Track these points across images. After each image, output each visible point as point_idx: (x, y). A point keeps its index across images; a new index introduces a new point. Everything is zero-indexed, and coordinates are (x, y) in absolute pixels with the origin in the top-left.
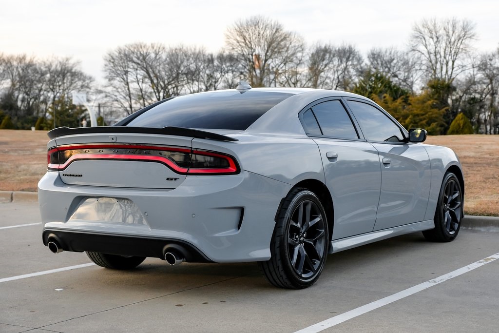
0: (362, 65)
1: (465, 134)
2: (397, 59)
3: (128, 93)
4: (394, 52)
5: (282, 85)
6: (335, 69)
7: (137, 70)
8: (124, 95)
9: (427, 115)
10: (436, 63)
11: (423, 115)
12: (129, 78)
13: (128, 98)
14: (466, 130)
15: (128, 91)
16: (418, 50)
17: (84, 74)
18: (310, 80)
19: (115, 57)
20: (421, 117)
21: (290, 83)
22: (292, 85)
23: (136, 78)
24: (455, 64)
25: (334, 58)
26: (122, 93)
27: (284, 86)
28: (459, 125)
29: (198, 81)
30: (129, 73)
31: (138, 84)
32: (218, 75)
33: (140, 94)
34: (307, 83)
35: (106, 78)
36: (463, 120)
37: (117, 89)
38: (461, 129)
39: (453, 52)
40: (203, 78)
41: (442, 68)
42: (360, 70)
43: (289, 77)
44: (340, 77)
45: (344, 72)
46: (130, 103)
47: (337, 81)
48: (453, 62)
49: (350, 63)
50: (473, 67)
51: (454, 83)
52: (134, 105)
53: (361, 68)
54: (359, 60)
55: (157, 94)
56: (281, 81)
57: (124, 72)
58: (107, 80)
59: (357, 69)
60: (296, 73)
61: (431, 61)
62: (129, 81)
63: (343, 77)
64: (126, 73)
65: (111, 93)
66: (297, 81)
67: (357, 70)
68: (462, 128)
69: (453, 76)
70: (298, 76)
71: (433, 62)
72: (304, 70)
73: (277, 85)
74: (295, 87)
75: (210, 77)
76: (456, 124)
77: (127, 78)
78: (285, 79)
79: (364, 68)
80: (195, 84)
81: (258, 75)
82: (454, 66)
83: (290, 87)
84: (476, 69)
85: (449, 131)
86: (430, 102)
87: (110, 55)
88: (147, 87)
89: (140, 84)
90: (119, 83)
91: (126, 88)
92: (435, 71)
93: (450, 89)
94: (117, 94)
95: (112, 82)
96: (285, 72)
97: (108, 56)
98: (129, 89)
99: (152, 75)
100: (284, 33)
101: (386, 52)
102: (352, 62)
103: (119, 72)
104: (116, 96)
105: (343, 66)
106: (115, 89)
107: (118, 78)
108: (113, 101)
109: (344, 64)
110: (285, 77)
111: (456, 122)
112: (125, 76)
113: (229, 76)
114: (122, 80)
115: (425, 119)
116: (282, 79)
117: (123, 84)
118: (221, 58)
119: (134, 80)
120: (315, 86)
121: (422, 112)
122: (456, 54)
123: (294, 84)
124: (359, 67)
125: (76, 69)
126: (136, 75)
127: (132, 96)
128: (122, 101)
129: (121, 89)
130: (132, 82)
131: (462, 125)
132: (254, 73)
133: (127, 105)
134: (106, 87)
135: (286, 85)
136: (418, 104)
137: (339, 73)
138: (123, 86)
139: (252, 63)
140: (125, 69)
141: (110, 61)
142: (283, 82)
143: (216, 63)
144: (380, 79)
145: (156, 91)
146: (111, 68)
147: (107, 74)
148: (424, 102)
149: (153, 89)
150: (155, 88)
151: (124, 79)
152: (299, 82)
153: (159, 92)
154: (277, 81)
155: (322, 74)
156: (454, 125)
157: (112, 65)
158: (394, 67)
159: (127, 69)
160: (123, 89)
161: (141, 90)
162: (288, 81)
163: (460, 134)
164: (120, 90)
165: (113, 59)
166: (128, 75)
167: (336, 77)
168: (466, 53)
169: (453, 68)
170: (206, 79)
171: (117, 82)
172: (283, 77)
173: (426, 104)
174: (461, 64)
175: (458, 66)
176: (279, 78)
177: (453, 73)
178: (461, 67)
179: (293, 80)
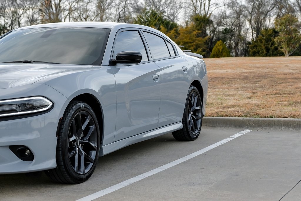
0: (138, 4)
1: (224, 57)
5: (76, 19)
6: (117, 7)
9: (194, 43)
10: (197, 2)
11: (191, 43)
14: (225, 54)
18: (97, 15)
20: (190, 44)
21: (82, 18)
22: (84, 20)
27: (77, 20)
28: (219, 50)
29: (4, 17)
32: (20, 11)
34: (96, 18)
36: (222, 46)
38: (220, 53)
40: (9, 14)
41: (201, 5)
42: (137, 7)
43: (81, 14)
44: (121, 13)
45: (124, 9)
47: (118, 16)
48: (209, 1)
50: (225, 5)
51: (212, 18)
53: (137, 6)
56: (74, 16)
59: (134, 7)
60: (87, 10)
61: (192, 1)
63: (124, 13)
66: (87, 17)
67: (134, 8)
68: (222, 52)
69: (210, 12)
70: (88, 12)
72: (93, 7)
73: (71, 19)
74: (86, 21)
75: (15, 13)
76: (217, 49)
78: (78, 15)
79: (140, 6)
80: (2, 19)
81: (54, 12)
82: (210, 4)
83: (82, 21)
84: (226, 6)
85: (212, 53)
86: (195, 33)
92: (195, 8)
93: (209, 22)
96: (77, 9)
109: (124, 3)
110: (78, 13)
111: (217, 47)
113: (30, 12)
115: (192, 46)
116: (75, 15)
120: (102, 20)
121: (191, 41)
123: (85, 19)
124: (135, 5)
131: (221, 50)
132: (51, 10)
135: (78, 20)
136: (187, 33)
137: (120, 10)
139: (49, 2)
142: (76, 17)
144: (154, 14)
148: (190, 33)
152: (89, 17)
154: (71, 16)
155: (107, 11)
156: (215, 50)
158: (163, 5)
162: (80, 16)
163: (220, 57)
167: (118, 13)
169: (209, 6)
170: (11, 15)
172: (76, 13)
173: (192, 34)
174: (216, 3)
175: (213, 4)
176: (73, 14)
177: (209, 10)
178: (215, 5)
179: (84, 16)
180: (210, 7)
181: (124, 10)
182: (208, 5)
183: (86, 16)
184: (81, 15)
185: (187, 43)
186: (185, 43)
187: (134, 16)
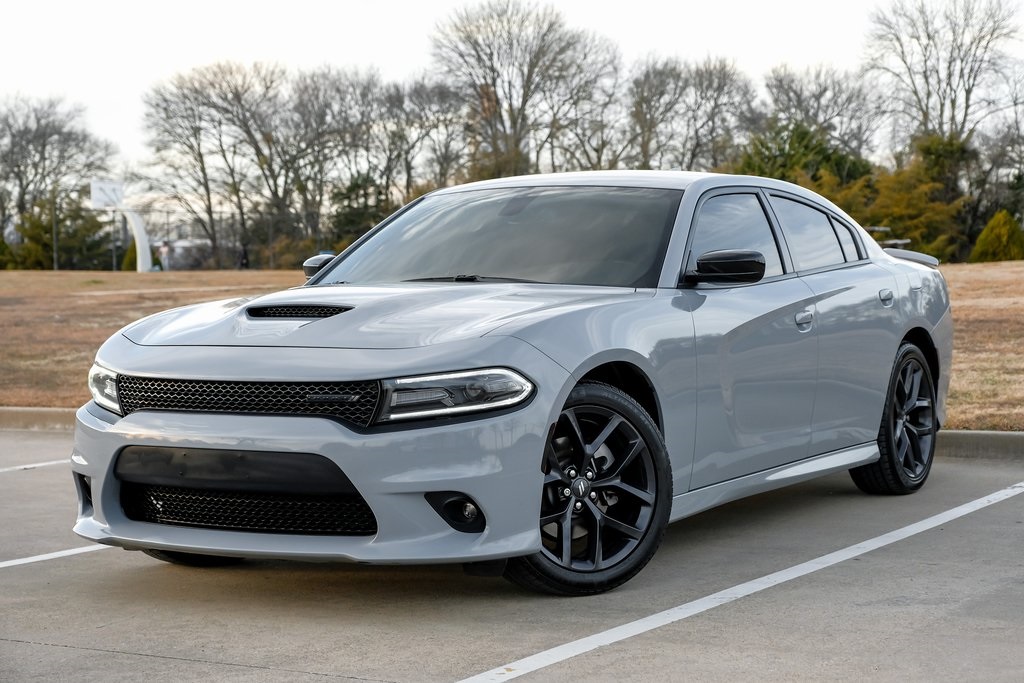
0: (754, 104)
1: (1012, 259)
2: (834, 89)
3: (202, 180)
4: (827, 72)
6: (690, 114)
7: (220, 123)
8: (195, 184)
9: (922, 219)
10: (929, 95)
11: (912, 217)
12: (202, 144)
13: (202, 190)
14: (1016, 250)
15: (201, 174)
16: (886, 65)
17: (92, 138)
18: (632, 140)
19: (168, 97)
20: (909, 223)
21: (588, 148)
23: (217, 143)
24: (973, 97)
25: (688, 90)
26: (189, 180)
28: (998, 238)
29: (367, 149)
30: (202, 132)
31: (224, 156)
32: (413, 133)
33: (230, 180)
35: (150, 144)
36: (1008, 227)
37: (176, 169)
38: (1002, 248)
39: (966, 71)
40: (380, 142)
41: (942, 105)
42: (748, 115)
43: (584, 136)
44: (702, 131)
45: (712, 119)
46: (207, 203)
47: (694, 142)
48: (968, 92)
49: (724, 99)
50: (1016, 104)
51: (976, 143)
52: (216, 208)
53: (751, 110)
54: (746, 91)
55: (271, 182)
56: (566, 142)
57: (191, 132)
58: (153, 149)
59: (742, 113)
60: (602, 126)
61: (915, 92)
62: (203, 151)
63: (711, 131)
64: (197, 131)
65: (163, 179)
66: (604, 144)
67: (742, 117)
68: (1006, 246)
69: (969, 126)
70: (606, 131)
71: (922, 94)
72: (619, 117)
75: (398, 137)
76: (993, 235)
77: (199, 145)
78: (576, 139)
79: (758, 111)
80: (362, 156)
81: (509, 131)
82: (971, 102)
85: (978, 248)
86: (925, 188)
87: (158, 92)
88: (247, 164)
89: (229, 156)
90: (179, 155)
91: (198, 169)
92: (926, 115)
93: (966, 155)
94: (176, 181)
95: (164, 153)
96: (574, 122)
97: (152, 94)
98: (203, 170)
99: (258, 136)
100: (566, 34)
101: (808, 73)
102: (730, 97)
103: (179, 131)
104: (174, 186)
105: (709, 106)
106: (170, 170)
107: (177, 145)
108: (167, 199)
109: (712, 102)
110: (577, 135)
111: (991, 230)
112: (192, 139)
113: (439, 135)
114: (187, 149)
115: (917, 227)
116: (570, 139)
117: (190, 158)
118: (420, 93)
119: (214, 149)
121: (912, 212)
122: (974, 73)
123: (597, 150)
124: (744, 107)
125: (75, 125)
126: (218, 136)
127: (211, 185)
128: (189, 197)
129: (187, 170)
130: (212, 153)
131: (1004, 239)
132: (500, 127)
133: (199, 207)
134: (149, 165)
136: (900, 190)
137: (699, 124)
138: (190, 163)
139: (494, 103)
140: (193, 125)
141: (158, 105)
142: (570, 146)
143: (408, 105)
144: (800, 135)
145: (268, 173)
146: (162, 122)
147: (153, 134)
148: (911, 187)
149: (262, 169)
150: (265, 166)
151: (191, 147)
152: (608, 147)
153: (275, 178)
154: (556, 143)
155: (661, 126)
156: (986, 238)
157: (163, 115)
158: (827, 107)
159: (197, 123)
160: (191, 171)
161: (232, 172)
162: (582, 142)
163: (1000, 260)
164: (182, 173)
165: (165, 100)
166: (202, 137)
167: (692, 133)
168: (996, 71)
169: (967, 107)
170: (386, 142)
171: (175, 153)
172: (571, 135)
173: (916, 193)
174: (987, 98)
175: (978, 103)
176: (561, 138)
177: (968, 118)
178: (985, 104)
179: (594, 142)
180: (970, 110)
181: (710, 123)
182: (964, 105)
183: (600, 142)
184: (587, 138)
185: (901, 218)
186: (895, 218)
187: (741, 139)
